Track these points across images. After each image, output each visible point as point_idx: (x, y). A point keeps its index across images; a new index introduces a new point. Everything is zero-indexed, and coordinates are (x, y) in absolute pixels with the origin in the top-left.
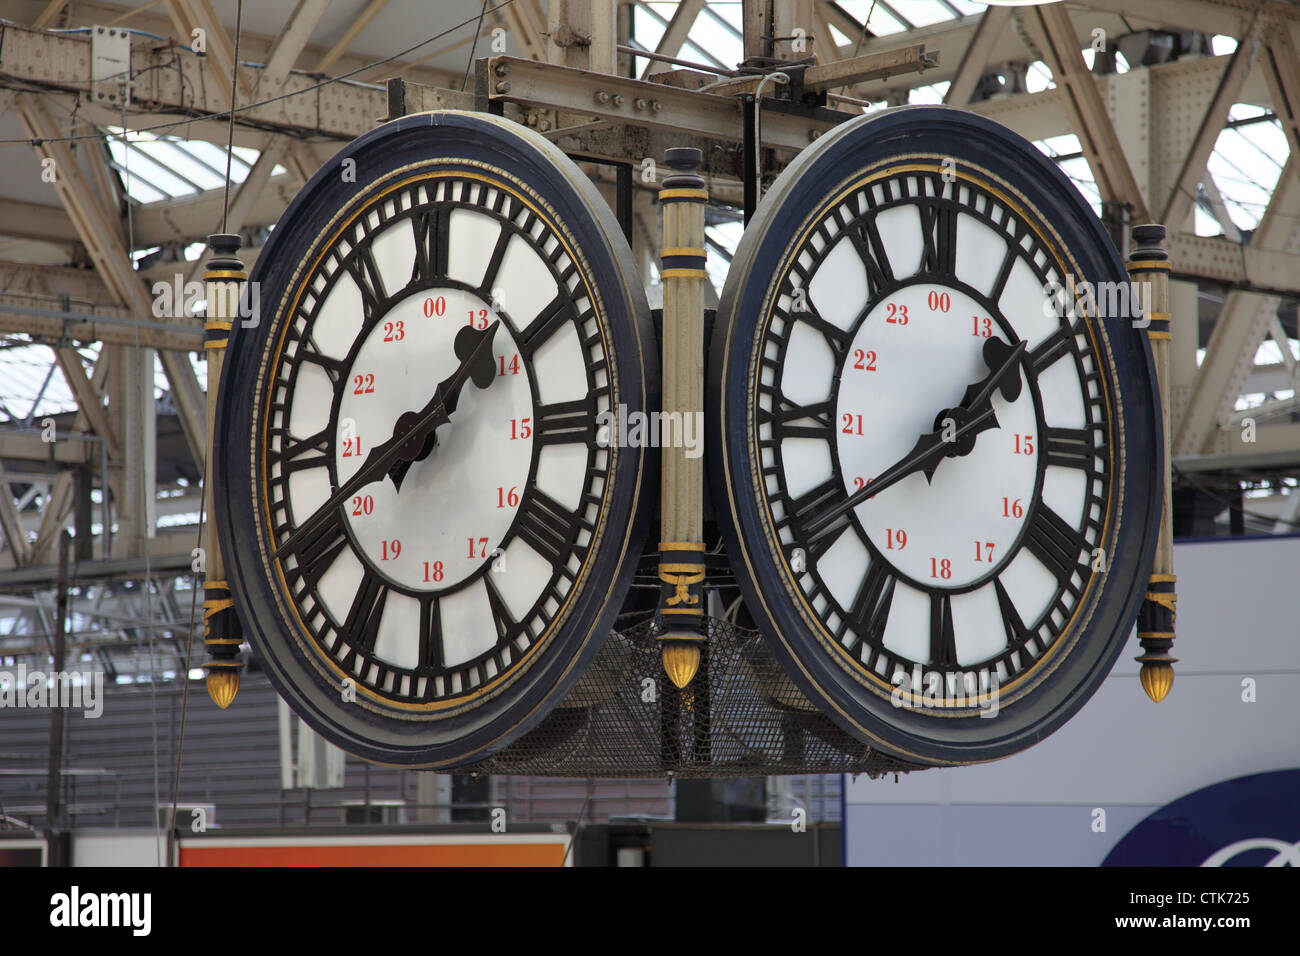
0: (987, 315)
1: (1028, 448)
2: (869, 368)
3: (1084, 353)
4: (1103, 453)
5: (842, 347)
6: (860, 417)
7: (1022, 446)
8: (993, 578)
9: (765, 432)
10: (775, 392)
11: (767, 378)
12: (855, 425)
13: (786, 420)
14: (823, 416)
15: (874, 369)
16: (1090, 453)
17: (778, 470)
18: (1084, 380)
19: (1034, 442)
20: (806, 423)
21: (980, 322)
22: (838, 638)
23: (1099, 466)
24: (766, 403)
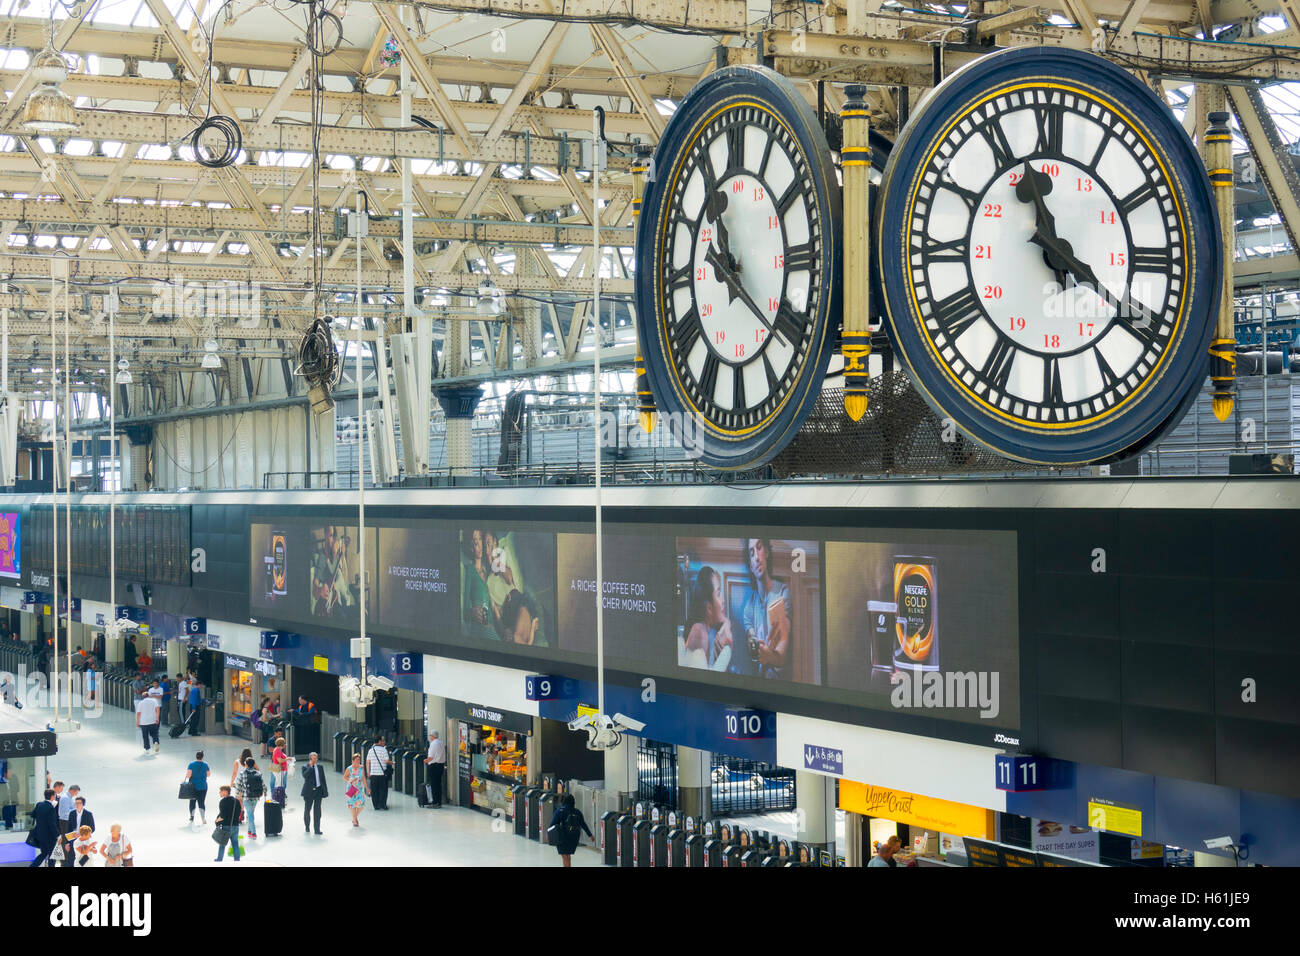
0: (1088, 177)
1: (1121, 262)
2: (996, 216)
3: (1165, 198)
4: (1180, 262)
5: (975, 203)
6: (989, 248)
7: (1116, 261)
8: (1092, 344)
9: (917, 259)
10: (924, 235)
11: (918, 225)
12: (985, 253)
13: (931, 252)
14: (961, 248)
15: (999, 216)
16: (1170, 261)
17: (926, 283)
18: (1165, 215)
19: (1126, 258)
20: (949, 252)
21: (1082, 182)
22: (972, 388)
23: (1176, 270)
24: (917, 241)
